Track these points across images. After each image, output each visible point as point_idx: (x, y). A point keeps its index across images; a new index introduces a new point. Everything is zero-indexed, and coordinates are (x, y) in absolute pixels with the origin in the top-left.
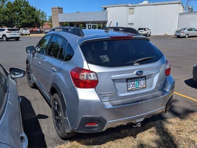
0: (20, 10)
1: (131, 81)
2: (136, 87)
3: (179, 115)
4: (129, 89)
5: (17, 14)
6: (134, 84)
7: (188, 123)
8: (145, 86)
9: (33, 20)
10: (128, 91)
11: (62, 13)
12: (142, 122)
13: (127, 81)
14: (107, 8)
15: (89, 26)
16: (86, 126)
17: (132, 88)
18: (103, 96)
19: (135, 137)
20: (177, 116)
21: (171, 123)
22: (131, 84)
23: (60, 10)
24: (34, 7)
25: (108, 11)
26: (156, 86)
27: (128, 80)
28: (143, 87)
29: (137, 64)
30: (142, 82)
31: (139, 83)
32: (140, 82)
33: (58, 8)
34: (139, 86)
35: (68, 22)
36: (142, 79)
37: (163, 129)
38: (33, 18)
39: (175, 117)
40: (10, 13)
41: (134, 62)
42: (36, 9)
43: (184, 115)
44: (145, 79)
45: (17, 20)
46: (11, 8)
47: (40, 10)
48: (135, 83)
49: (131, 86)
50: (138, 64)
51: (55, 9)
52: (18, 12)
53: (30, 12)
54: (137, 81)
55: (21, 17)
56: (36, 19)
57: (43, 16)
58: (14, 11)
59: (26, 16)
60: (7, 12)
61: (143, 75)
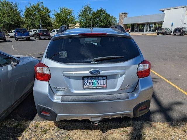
0: (99, 16)
1: (88, 79)
2: (93, 86)
3: (171, 121)
4: (85, 87)
5: (98, 19)
6: (91, 82)
7: (175, 133)
8: (105, 86)
9: (107, 23)
10: (84, 89)
11: (126, 17)
12: (99, 122)
13: (83, 79)
14: (164, 11)
15: (146, 26)
16: (41, 113)
17: (89, 86)
18: (56, 90)
19: (105, 133)
20: (168, 121)
21: (155, 127)
22: (88, 82)
23: (126, 15)
24: (109, 14)
25: (165, 13)
26: (120, 88)
27: (84, 77)
28: (104, 87)
29: (95, 63)
30: (102, 82)
31: (97, 82)
32: (99, 81)
33: (124, 14)
34: (98, 86)
35: (130, 24)
36: (102, 79)
37: (140, 132)
38: (107, 22)
39: (164, 122)
40: (93, 19)
41: (92, 60)
42: (110, 16)
43: (177, 122)
44: (106, 79)
45: (97, 24)
46: (94, 16)
47: (113, 16)
48: (93, 81)
49: (87, 84)
50: (97, 62)
51: (121, 15)
52: (98, 18)
53: (106, 18)
54: (95, 80)
55: (100, 21)
56: (110, 23)
57: (114, 20)
58: (96, 17)
59: (103, 21)
60: (92, 18)
61: (100, 74)
